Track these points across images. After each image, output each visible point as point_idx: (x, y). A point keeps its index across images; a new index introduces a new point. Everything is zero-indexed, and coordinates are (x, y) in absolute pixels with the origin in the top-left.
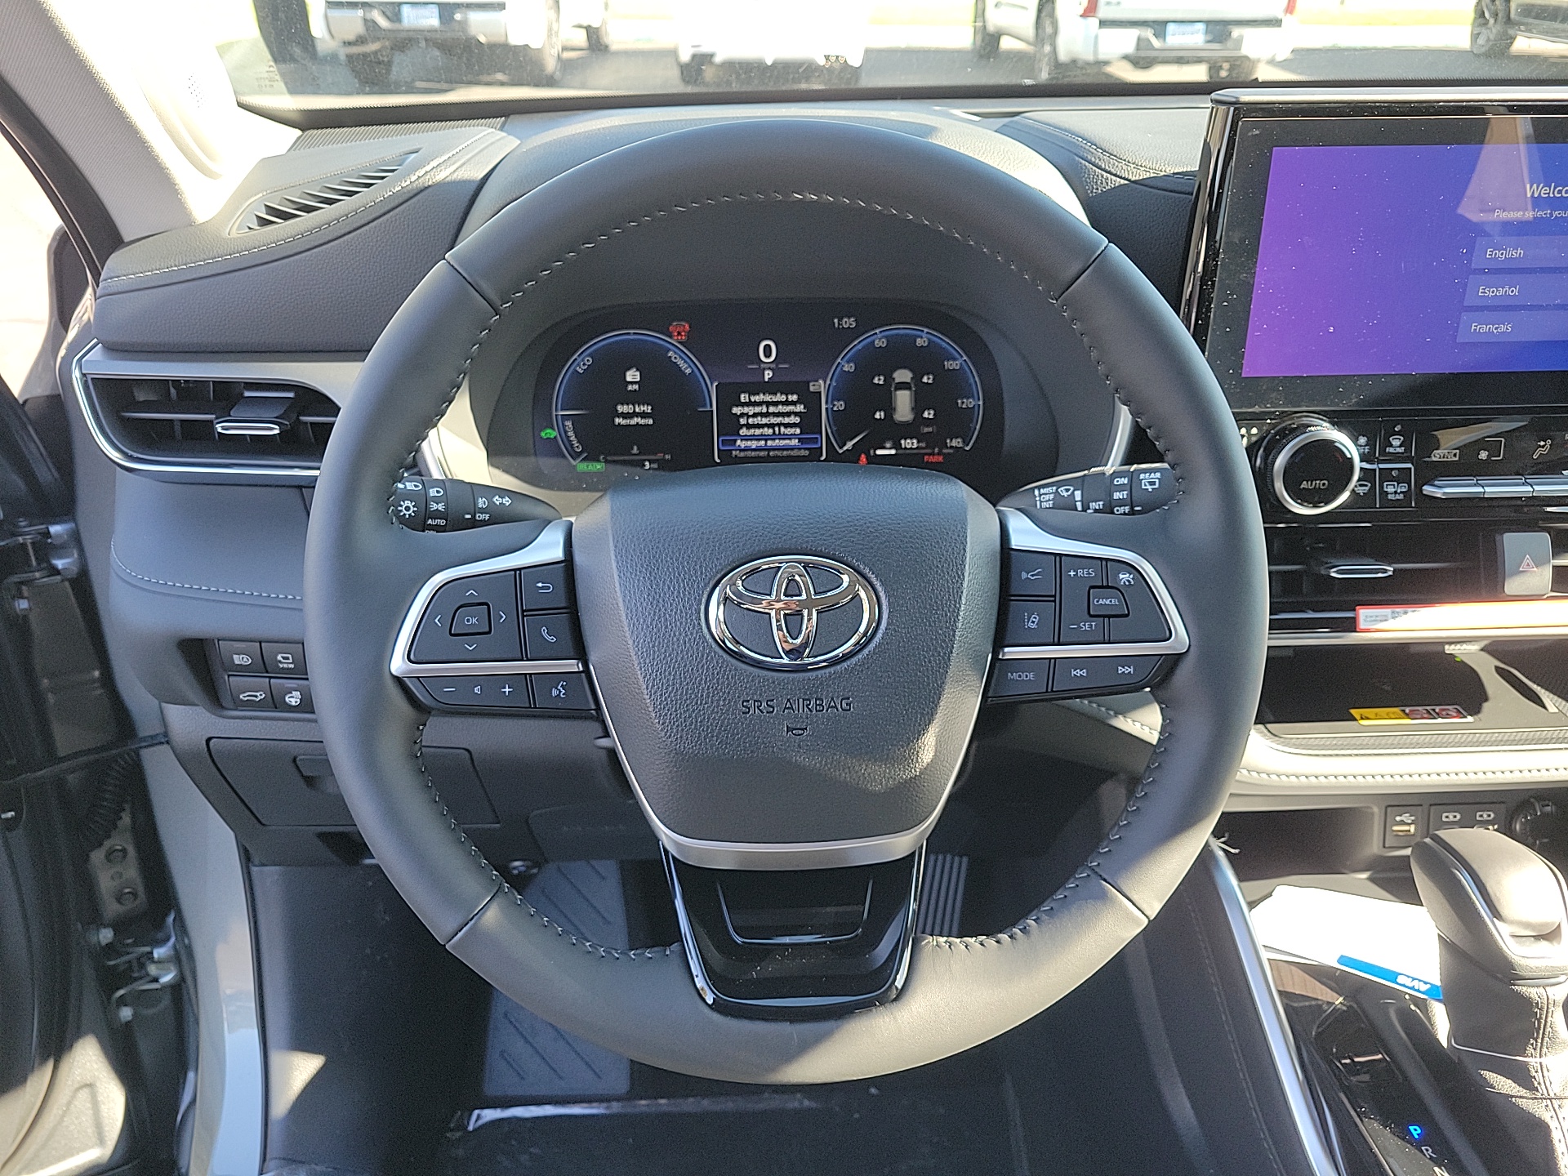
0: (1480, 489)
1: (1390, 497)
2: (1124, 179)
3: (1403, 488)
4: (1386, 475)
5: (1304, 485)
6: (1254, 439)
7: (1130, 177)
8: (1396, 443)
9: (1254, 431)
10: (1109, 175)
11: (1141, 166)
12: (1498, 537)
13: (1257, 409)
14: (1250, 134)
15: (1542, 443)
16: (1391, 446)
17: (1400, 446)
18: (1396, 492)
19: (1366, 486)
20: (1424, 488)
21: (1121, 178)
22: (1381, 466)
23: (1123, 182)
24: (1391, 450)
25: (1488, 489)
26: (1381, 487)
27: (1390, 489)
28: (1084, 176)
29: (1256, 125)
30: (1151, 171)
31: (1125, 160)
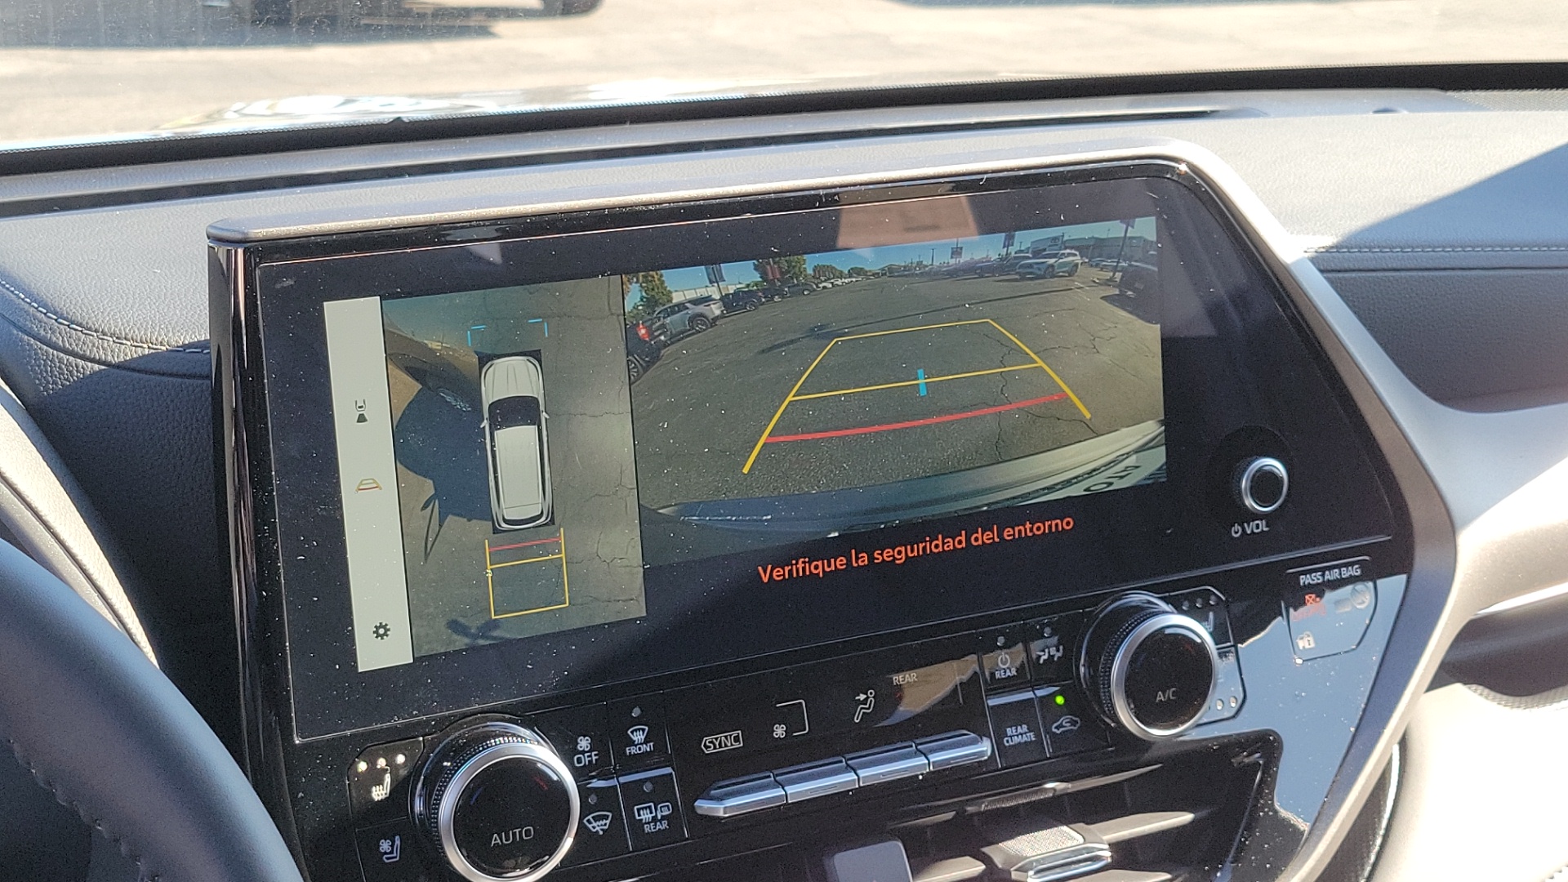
0: (779, 792)
1: (647, 829)
2: (99, 362)
3: (665, 810)
4: (634, 794)
5: (495, 840)
6: (403, 772)
7: (110, 358)
8: (638, 737)
9: (401, 759)
10: (71, 358)
11: (126, 339)
12: (826, 862)
13: (397, 722)
14: (278, 286)
15: (862, 697)
16: (632, 743)
17: (646, 742)
18: (655, 819)
19: (606, 817)
20: (696, 804)
21: (93, 360)
22: (623, 780)
23: (96, 367)
24: (634, 750)
25: (790, 789)
26: (630, 815)
27: (646, 816)
28: (29, 363)
29: (284, 272)
30: (145, 346)
31: (96, 331)
